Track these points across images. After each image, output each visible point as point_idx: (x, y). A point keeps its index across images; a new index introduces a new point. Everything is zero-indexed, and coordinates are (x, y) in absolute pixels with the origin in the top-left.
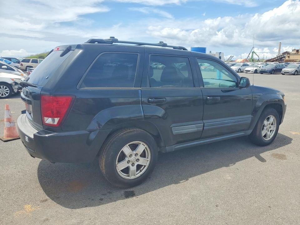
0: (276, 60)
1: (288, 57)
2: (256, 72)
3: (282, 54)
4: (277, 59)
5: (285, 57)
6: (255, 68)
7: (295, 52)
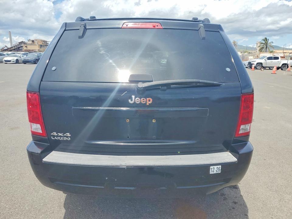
0: (14, 50)
1: (26, 47)
2: (17, 62)
3: (18, 44)
4: (14, 48)
5: (22, 47)
6: (16, 58)
7: (31, 42)
